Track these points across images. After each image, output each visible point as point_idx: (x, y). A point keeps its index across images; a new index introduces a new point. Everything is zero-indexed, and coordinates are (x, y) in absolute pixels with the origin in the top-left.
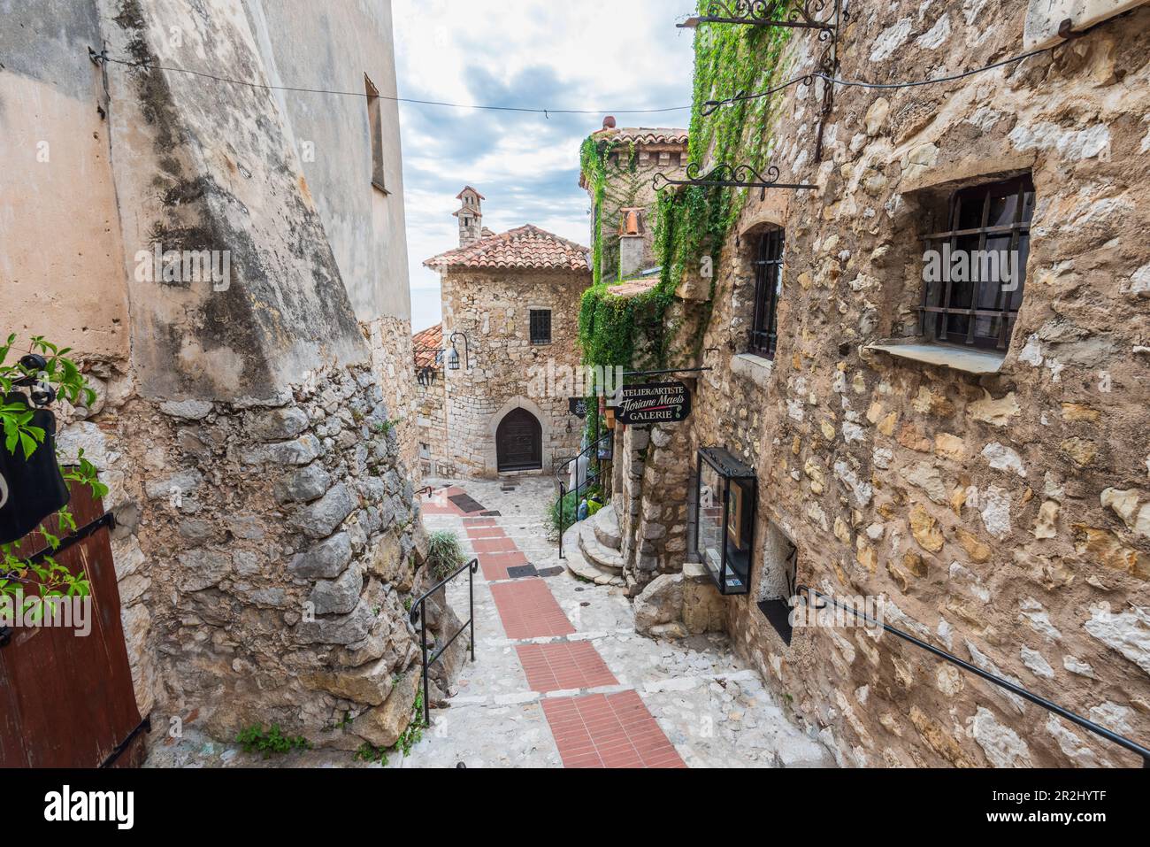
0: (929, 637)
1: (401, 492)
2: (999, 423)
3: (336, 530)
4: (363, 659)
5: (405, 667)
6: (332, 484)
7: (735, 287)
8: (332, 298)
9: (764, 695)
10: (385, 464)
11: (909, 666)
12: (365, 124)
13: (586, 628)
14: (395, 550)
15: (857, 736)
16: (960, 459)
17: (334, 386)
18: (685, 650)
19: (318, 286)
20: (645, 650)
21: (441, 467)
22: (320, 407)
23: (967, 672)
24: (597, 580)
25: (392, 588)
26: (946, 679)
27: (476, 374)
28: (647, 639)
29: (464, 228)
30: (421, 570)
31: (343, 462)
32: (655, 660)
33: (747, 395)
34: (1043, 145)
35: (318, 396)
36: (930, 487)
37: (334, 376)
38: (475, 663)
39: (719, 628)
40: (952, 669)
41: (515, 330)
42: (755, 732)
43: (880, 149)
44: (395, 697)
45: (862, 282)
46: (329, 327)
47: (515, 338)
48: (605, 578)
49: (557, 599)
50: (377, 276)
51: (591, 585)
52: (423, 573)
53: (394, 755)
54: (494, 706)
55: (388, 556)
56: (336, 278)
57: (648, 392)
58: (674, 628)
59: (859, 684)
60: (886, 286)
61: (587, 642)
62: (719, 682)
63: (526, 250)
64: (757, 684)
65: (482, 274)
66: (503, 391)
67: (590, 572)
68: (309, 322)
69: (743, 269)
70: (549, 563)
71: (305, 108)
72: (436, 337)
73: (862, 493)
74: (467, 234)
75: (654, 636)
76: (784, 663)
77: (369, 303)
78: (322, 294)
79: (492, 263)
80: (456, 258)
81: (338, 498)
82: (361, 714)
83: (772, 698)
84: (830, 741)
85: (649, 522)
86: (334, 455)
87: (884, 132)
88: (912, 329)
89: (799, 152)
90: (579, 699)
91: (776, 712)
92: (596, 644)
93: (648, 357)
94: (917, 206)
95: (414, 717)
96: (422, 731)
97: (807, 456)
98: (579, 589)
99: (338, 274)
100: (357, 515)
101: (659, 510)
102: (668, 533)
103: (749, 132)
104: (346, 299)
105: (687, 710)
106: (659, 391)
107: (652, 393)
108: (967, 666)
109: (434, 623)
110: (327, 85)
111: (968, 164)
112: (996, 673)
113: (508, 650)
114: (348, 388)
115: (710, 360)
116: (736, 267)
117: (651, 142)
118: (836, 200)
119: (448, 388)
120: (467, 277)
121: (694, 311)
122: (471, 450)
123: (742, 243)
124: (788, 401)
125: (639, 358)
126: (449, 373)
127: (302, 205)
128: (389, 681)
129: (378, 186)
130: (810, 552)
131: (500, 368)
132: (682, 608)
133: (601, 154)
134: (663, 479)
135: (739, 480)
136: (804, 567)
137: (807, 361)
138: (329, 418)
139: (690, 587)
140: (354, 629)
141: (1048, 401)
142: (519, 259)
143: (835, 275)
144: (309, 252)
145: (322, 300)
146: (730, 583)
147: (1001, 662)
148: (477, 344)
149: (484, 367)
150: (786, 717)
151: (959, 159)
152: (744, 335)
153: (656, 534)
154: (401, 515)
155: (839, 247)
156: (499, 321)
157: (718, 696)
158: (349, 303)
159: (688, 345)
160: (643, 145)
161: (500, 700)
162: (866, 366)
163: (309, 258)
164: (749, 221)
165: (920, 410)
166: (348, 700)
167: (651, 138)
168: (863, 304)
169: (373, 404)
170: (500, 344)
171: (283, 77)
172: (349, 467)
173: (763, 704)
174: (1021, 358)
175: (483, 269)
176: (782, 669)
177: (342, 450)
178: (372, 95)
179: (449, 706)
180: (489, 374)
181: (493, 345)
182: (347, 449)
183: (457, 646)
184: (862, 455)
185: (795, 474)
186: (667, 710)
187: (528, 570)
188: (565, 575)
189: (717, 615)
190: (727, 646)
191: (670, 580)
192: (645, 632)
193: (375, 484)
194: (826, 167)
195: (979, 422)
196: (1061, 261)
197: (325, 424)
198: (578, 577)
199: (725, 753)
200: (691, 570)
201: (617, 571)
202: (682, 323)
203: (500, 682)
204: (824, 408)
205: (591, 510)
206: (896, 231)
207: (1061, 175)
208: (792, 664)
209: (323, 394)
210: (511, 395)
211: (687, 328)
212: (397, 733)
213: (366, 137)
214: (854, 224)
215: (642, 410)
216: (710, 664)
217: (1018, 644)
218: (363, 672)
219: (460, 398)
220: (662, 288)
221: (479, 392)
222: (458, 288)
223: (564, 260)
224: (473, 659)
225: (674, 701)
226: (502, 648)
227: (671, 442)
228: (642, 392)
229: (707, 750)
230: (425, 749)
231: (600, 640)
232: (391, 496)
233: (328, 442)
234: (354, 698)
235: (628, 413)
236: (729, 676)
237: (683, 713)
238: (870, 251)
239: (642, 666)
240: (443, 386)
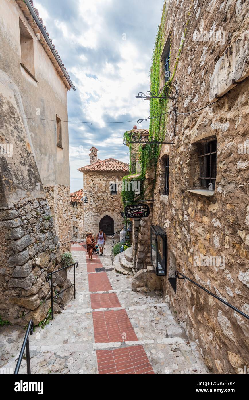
0: (206, 286)
1: (53, 239)
2: (215, 211)
3: (24, 249)
4: (30, 294)
5: (46, 298)
6: (25, 235)
7: (160, 174)
8: (34, 178)
9: (169, 312)
10: (48, 230)
11: (202, 297)
12: (55, 128)
13: (116, 289)
14: (47, 258)
15: (192, 324)
16: (207, 224)
17: (30, 204)
18: (147, 296)
19: (29, 174)
20: (133, 296)
21: (81, 235)
22: (24, 210)
23: (215, 298)
24: (123, 273)
25: (44, 271)
26: (211, 300)
27: (93, 204)
28: (135, 293)
29: (92, 159)
30: (58, 266)
31: (31, 228)
32: (136, 300)
33: (164, 208)
34: (217, 128)
35: (24, 207)
36: (202, 234)
37: (31, 201)
38: (75, 299)
39: (159, 289)
40: (212, 296)
41: (106, 190)
42: (162, 324)
43: (187, 132)
44: (41, 308)
45: (185, 171)
46: (31, 186)
47: (106, 193)
48: (126, 272)
49: (109, 279)
50: (57, 172)
51: (122, 275)
52: (59, 267)
53: (38, 328)
54: (76, 313)
55: (44, 260)
56: (36, 172)
57: (136, 207)
58: (144, 289)
59: (192, 305)
60: (191, 171)
61: (115, 293)
62: (155, 307)
63: (110, 165)
64: (168, 308)
65: (95, 173)
66: (102, 210)
67: (122, 270)
68: (24, 185)
69: (162, 169)
70: (110, 267)
71: (34, 124)
72: (81, 193)
73: (189, 237)
74: (92, 161)
75: (137, 291)
76: (175, 300)
77: (54, 181)
78: (30, 176)
79: (99, 169)
80: (88, 168)
81: (26, 239)
82: (28, 313)
83: (172, 313)
84: (185, 327)
85: (140, 252)
86: (27, 226)
87: (187, 127)
88: (199, 184)
89: (171, 133)
90: (105, 312)
91: (172, 318)
92: (117, 294)
93: (138, 197)
94: (196, 147)
95: (48, 316)
96: (50, 321)
97: (177, 227)
98: (117, 276)
99: (37, 171)
100: (33, 245)
101: (143, 248)
102: (146, 256)
103: (161, 128)
104: (39, 178)
105: (141, 316)
106: (139, 207)
107: (137, 208)
108: (215, 296)
109: (60, 284)
110: (42, 117)
111: (204, 135)
112: (221, 297)
113: (87, 295)
114: (36, 205)
115: (156, 197)
116: (160, 168)
117: (145, 133)
118: (179, 147)
119: (84, 209)
120: (91, 174)
121: (151, 182)
122: (91, 229)
123: (161, 161)
124: (172, 209)
125: (136, 197)
126: (85, 204)
127: (27, 151)
128: (39, 302)
129: (59, 146)
130: (179, 259)
131: (101, 202)
132: (147, 282)
133: (130, 136)
134: (144, 237)
135: (162, 236)
136: (178, 265)
137: (175, 196)
138: (27, 214)
139: (149, 274)
140: (27, 283)
141: (224, 204)
142: (107, 168)
143: (179, 169)
144: (27, 164)
145: (30, 178)
146: (160, 272)
147: (222, 292)
148: (94, 194)
149: (96, 202)
150: (175, 319)
151: (201, 133)
152: (163, 189)
153: (142, 256)
154: (52, 247)
155: (180, 161)
156: (100, 187)
157: (153, 312)
158: (40, 179)
159: (150, 193)
160: (143, 134)
161: (78, 311)
162: (187, 196)
163: (27, 166)
164: (162, 154)
165: (199, 209)
166: (24, 308)
167: (145, 131)
168: (186, 177)
169: (45, 211)
170: (101, 195)
171: (27, 115)
172: (33, 230)
173: (168, 315)
174: (217, 191)
175: (96, 171)
176: (174, 302)
177: (30, 224)
178: (58, 120)
179: (61, 313)
180: (97, 204)
181: (98, 195)
182: (32, 224)
183: (70, 293)
184: (188, 225)
185: (174, 233)
186: (134, 316)
187: (103, 269)
188: (114, 271)
189: (159, 284)
190: (161, 295)
191: (143, 271)
192: (134, 290)
193: (42, 236)
194: (177, 137)
195: (210, 212)
196: (223, 161)
197: (25, 216)
198: (118, 272)
199: (150, 331)
200: (150, 268)
201: (130, 270)
202: (148, 186)
203: (82, 306)
204: (180, 210)
205: (125, 249)
206: (192, 155)
207: (221, 137)
208: (177, 300)
209: (26, 207)
210: (104, 211)
211: (149, 188)
212: (39, 320)
213: (55, 132)
214: (183, 154)
215: (134, 213)
216: (154, 301)
217: (225, 285)
218: (29, 298)
219: (88, 212)
220: (142, 175)
221: (94, 210)
222: (88, 177)
223: (121, 168)
224: (75, 298)
225: (137, 313)
226: (86, 295)
227: (146, 225)
228: (134, 208)
229: (144, 330)
230: (49, 327)
231: (119, 293)
232: (48, 240)
233: (25, 221)
234: (25, 307)
235: (129, 214)
236: (159, 305)
237: (139, 317)
238: (186, 161)
239: (131, 302)
240: (83, 208)
